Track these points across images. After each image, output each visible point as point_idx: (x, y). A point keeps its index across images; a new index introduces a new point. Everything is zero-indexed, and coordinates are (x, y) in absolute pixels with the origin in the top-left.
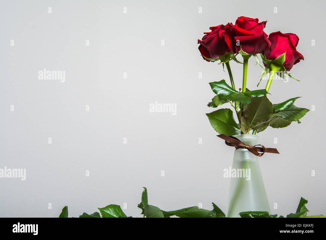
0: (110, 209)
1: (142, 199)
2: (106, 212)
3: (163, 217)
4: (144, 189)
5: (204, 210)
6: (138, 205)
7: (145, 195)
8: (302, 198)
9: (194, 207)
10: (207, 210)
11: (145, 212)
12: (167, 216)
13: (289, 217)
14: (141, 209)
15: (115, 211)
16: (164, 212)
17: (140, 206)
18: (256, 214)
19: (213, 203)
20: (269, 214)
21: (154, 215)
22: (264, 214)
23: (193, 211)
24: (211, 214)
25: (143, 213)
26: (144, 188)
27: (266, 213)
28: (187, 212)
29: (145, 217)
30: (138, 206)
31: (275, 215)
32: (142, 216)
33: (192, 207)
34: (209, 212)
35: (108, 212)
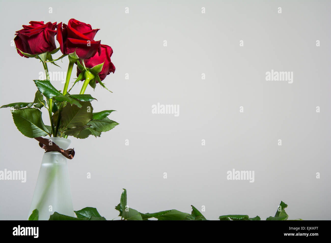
0: (86, 212)
1: (121, 200)
2: (82, 215)
3: (142, 220)
4: (124, 191)
5: (183, 213)
6: (116, 206)
7: (124, 197)
8: (282, 202)
9: (172, 210)
10: (185, 213)
11: (123, 214)
12: (145, 218)
13: (268, 220)
14: (118, 211)
15: (91, 214)
16: (142, 215)
17: (118, 208)
18: (236, 218)
19: (192, 206)
20: (248, 217)
21: (132, 217)
22: (244, 218)
23: (171, 214)
24: (190, 217)
25: (120, 215)
26: (124, 189)
27: (246, 217)
28: (165, 215)
29: (123, 219)
30: (115, 208)
31: (254, 218)
32: (120, 218)
33: (170, 211)
34: (187, 215)
35: (84, 215)
